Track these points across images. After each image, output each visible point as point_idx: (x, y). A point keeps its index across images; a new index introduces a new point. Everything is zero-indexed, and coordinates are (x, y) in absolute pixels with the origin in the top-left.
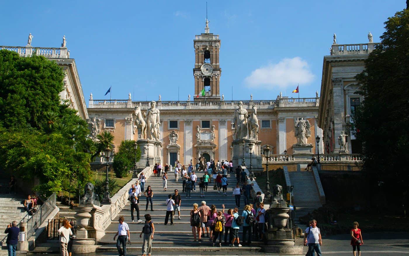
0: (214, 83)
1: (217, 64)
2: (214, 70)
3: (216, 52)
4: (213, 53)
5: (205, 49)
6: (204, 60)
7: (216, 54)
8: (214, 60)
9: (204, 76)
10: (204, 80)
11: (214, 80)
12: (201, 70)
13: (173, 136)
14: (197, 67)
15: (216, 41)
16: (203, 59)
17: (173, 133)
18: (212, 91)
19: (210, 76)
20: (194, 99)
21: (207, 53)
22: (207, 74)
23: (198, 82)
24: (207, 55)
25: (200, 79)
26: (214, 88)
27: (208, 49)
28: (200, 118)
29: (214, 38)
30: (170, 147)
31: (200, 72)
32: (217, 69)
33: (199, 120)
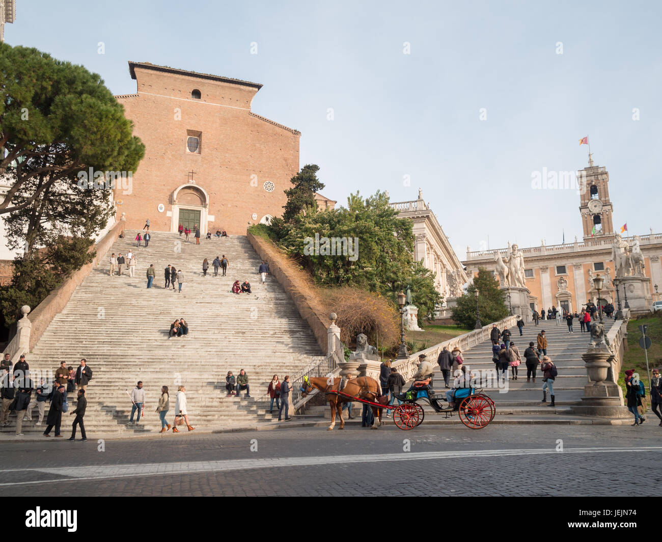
0: (606, 220)
1: (607, 199)
2: (603, 206)
3: (604, 185)
4: (600, 188)
5: (591, 183)
6: (591, 196)
7: (604, 188)
8: (603, 194)
9: (592, 214)
10: (594, 218)
11: (605, 217)
12: (588, 208)
13: (562, 283)
14: (583, 205)
15: (602, 174)
16: (590, 194)
17: (561, 279)
18: (603, 229)
19: (600, 213)
20: (584, 240)
21: (593, 188)
22: (596, 210)
23: (586, 221)
24: (594, 190)
25: (589, 218)
26: (606, 225)
27: (593, 183)
28: (591, 260)
29: (600, 171)
30: (560, 295)
31: (588, 209)
32: (607, 204)
33: (590, 262)
